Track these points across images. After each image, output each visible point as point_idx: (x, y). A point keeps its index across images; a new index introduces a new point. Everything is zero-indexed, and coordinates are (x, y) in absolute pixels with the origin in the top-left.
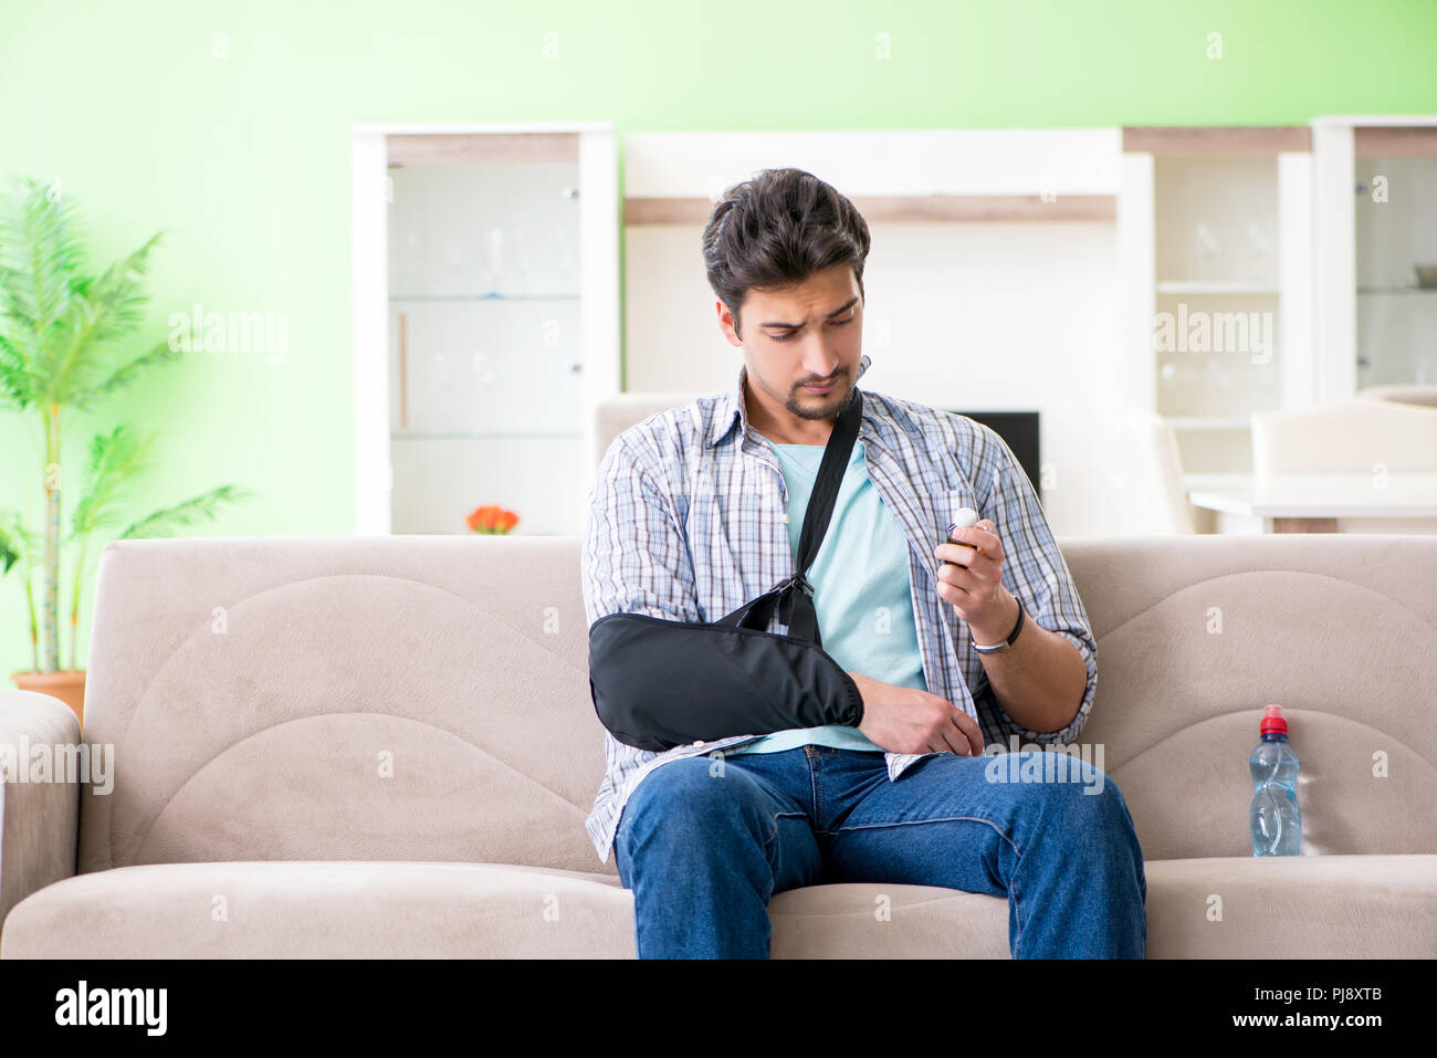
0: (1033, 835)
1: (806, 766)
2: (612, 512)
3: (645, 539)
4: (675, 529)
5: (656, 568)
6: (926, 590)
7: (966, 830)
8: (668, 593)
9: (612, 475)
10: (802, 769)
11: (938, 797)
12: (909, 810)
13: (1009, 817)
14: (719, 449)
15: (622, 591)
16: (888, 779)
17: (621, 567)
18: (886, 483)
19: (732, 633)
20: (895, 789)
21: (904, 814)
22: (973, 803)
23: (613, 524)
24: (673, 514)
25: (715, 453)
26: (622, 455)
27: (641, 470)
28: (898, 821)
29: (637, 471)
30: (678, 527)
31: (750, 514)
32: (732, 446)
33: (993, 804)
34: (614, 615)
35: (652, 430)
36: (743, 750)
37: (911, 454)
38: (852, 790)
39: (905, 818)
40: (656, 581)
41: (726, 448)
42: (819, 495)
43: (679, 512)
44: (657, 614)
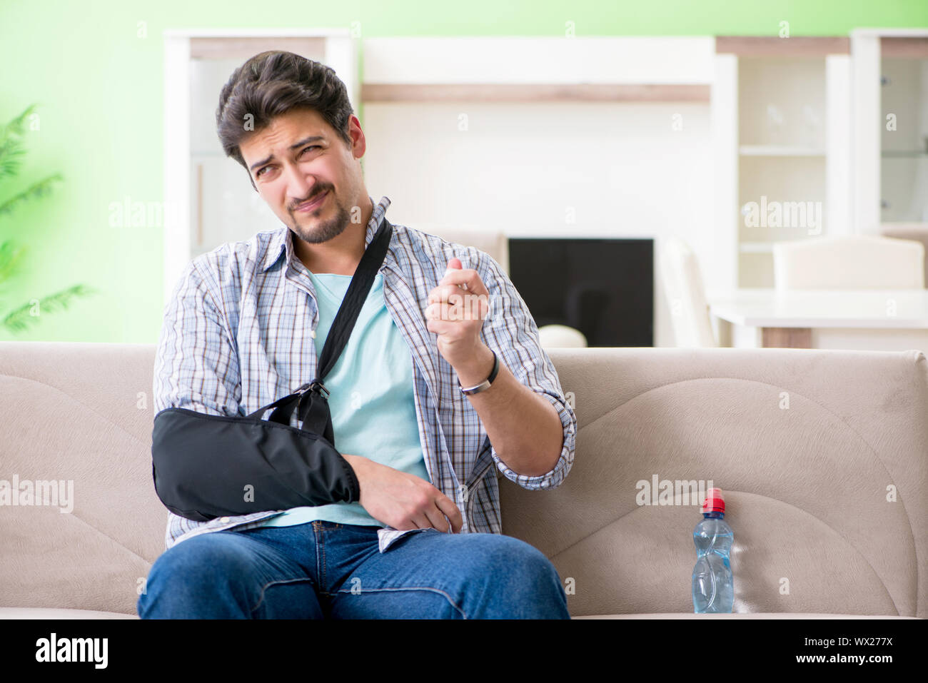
0: (478, 607)
1: (312, 539)
2: (180, 323)
3: (203, 346)
4: (228, 341)
5: (206, 372)
6: (427, 397)
7: (428, 599)
8: (214, 393)
9: (182, 293)
10: (310, 541)
11: (411, 570)
12: (389, 579)
13: (460, 591)
14: (268, 275)
15: (176, 390)
16: (378, 550)
17: (180, 370)
18: (399, 307)
19: (257, 424)
20: (383, 558)
21: (385, 582)
22: (434, 577)
23: (180, 335)
24: (226, 328)
25: (265, 277)
26: (191, 277)
27: (204, 291)
28: (380, 588)
29: (202, 291)
30: (230, 339)
31: (285, 331)
32: (279, 272)
33: (449, 578)
34: (168, 410)
35: (217, 257)
36: (264, 525)
37: (422, 283)
38: (349, 559)
39: (385, 585)
40: (205, 382)
41: (274, 274)
42: (343, 316)
43: (231, 327)
44: (201, 410)
